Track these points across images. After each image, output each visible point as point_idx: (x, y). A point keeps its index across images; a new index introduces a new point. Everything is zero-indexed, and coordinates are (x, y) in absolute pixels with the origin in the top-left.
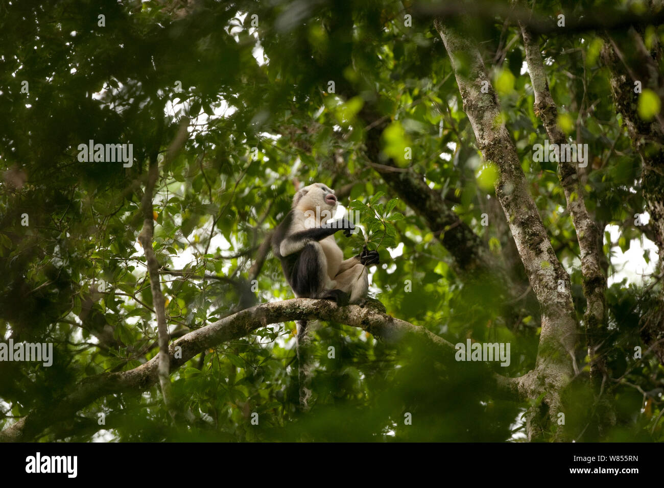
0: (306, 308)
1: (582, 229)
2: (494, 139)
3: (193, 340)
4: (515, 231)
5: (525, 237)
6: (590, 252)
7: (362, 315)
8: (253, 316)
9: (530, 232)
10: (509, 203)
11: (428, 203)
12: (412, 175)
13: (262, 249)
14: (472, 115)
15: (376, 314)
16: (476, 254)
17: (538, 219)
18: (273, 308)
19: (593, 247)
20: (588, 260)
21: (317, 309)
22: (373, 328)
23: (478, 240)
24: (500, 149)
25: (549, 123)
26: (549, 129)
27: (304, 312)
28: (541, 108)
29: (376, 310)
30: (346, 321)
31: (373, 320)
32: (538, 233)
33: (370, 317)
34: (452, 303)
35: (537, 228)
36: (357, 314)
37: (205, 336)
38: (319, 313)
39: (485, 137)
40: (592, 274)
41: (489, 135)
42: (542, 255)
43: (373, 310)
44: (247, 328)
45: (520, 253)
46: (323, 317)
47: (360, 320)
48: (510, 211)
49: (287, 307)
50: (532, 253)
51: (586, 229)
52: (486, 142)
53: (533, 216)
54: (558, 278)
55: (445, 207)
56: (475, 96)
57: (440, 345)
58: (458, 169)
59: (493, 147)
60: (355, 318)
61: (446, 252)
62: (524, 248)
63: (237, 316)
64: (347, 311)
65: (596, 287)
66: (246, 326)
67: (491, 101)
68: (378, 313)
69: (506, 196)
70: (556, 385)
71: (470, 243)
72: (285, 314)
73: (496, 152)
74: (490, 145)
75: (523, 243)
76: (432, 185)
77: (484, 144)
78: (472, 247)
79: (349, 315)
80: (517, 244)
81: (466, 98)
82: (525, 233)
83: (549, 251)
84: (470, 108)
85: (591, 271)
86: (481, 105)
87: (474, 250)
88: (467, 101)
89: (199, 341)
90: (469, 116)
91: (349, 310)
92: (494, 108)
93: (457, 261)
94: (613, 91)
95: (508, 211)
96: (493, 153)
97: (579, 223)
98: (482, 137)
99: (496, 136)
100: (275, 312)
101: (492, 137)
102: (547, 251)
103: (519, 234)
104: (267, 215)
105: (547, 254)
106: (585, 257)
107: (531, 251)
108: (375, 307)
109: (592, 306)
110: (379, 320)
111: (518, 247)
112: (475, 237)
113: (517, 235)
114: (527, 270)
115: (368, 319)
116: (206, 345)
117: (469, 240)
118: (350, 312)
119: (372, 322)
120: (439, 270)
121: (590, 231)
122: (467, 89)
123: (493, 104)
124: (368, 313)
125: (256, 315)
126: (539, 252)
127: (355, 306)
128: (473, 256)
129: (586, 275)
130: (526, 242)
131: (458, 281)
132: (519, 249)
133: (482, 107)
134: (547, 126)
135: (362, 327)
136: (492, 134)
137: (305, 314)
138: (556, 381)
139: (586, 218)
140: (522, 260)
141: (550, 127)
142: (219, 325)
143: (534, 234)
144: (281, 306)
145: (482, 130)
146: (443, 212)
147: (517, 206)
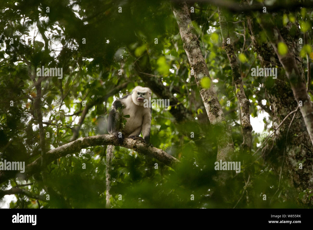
0: (107, 139)
1: (243, 103)
2: (197, 62)
3: (53, 153)
4: (206, 105)
5: (211, 109)
6: (246, 114)
7: (133, 143)
8: (82, 142)
9: (213, 107)
10: (204, 92)
11: (163, 92)
12: (156, 79)
13: (84, 112)
14: (187, 50)
15: (140, 143)
16: (185, 117)
17: (217, 100)
18: (91, 139)
19: (247, 112)
20: (244, 118)
21: (112, 140)
22: (139, 149)
23: (186, 110)
24: (200, 67)
25: (229, 52)
26: (229, 55)
27: (106, 141)
28: (225, 46)
29: (140, 141)
30: (126, 146)
31: (138, 146)
32: (217, 107)
33: (137, 145)
34: (173, 140)
35: (216, 104)
36: (131, 143)
37: (59, 151)
38: (113, 142)
39: (193, 61)
40: (246, 125)
41: (195, 60)
42: (219, 117)
43: (139, 141)
44: (79, 148)
45: (208, 116)
46: (115, 144)
47: (133, 146)
48: (204, 96)
49: (98, 139)
50: (214, 116)
51: (244, 103)
52: (194, 63)
53: (215, 99)
54: (226, 128)
55: (171, 94)
56: (189, 41)
57: (169, 158)
58: (178, 77)
59: (197, 66)
60: (130, 145)
61: (171, 115)
62: (210, 114)
63: (74, 142)
64: (126, 141)
65: (248, 131)
66: (79, 147)
67: (196, 44)
68: (141, 143)
69: (202, 89)
70: (224, 179)
71: (182, 112)
72: (97, 142)
73: (198, 68)
74: (196, 65)
75: (210, 111)
76: (165, 84)
77: (193, 64)
78: (184, 113)
79: (127, 143)
80: (207, 112)
81: (185, 42)
82: (211, 107)
83: (222, 115)
84: (186, 47)
85: (246, 123)
86: (192, 46)
87: (184, 115)
88: (185, 44)
89: (56, 154)
90: (186, 51)
91: (127, 141)
92: (198, 47)
93: (176, 120)
94: (253, 41)
95: (203, 96)
96: (197, 69)
97: (241, 100)
98: (192, 61)
99: (198, 61)
100: (92, 141)
101: (196, 61)
102: (221, 115)
103: (208, 107)
104: (87, 96)
105: (221, 117)
106: (243, 116)
107: (213, 115)
108: (139, 139)
109: (246, 140)
110: (141, 146)
111: (207, 113)
112: (185, 109)
113: (207, 108)
114: (211, 124)
115: (136, 145)
116: (59, 156)
117: (182, 110)
118: (128, 142)
119: (138, 147)
120: (167, 123)
121: (246, 104)
122: (185, 38)
123: (197, 46)
124: (136, 142)
125: (83, 142)
126: (217, 116)
127: (130, 139)
128: (184, 118)
129: (243, 125)
130: (211, 111)
131: (176, 129)
132: (208, 114)
133: (192, 47)
134: (228, 54)
135: (133, 149)
136: (197, 59)
137: (107, 142)
138: (224, 177)
139: (244, 98)
140: (209, 119)
141: (229, 54)
142: (66, 147)
143: (215, 107)
144: (95, 138)
145: (192, 58)
146: (170, 97)
147: (207, 94)
